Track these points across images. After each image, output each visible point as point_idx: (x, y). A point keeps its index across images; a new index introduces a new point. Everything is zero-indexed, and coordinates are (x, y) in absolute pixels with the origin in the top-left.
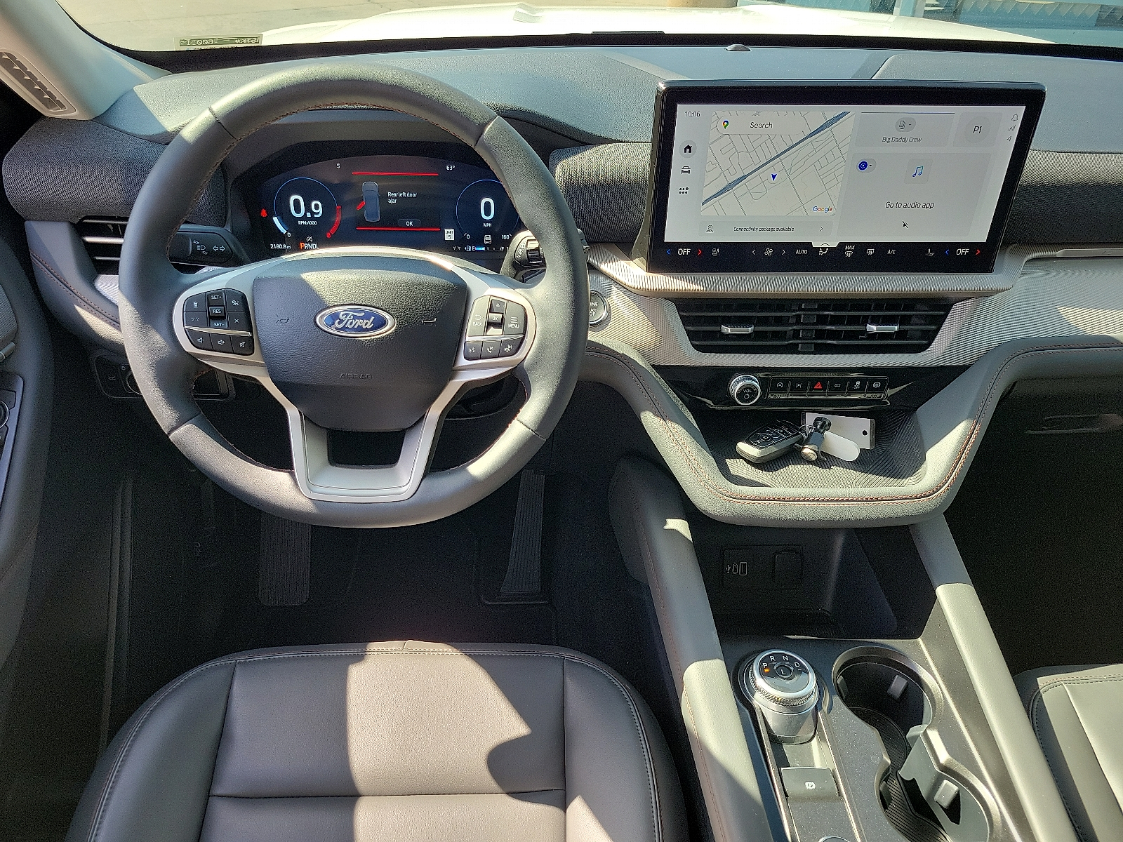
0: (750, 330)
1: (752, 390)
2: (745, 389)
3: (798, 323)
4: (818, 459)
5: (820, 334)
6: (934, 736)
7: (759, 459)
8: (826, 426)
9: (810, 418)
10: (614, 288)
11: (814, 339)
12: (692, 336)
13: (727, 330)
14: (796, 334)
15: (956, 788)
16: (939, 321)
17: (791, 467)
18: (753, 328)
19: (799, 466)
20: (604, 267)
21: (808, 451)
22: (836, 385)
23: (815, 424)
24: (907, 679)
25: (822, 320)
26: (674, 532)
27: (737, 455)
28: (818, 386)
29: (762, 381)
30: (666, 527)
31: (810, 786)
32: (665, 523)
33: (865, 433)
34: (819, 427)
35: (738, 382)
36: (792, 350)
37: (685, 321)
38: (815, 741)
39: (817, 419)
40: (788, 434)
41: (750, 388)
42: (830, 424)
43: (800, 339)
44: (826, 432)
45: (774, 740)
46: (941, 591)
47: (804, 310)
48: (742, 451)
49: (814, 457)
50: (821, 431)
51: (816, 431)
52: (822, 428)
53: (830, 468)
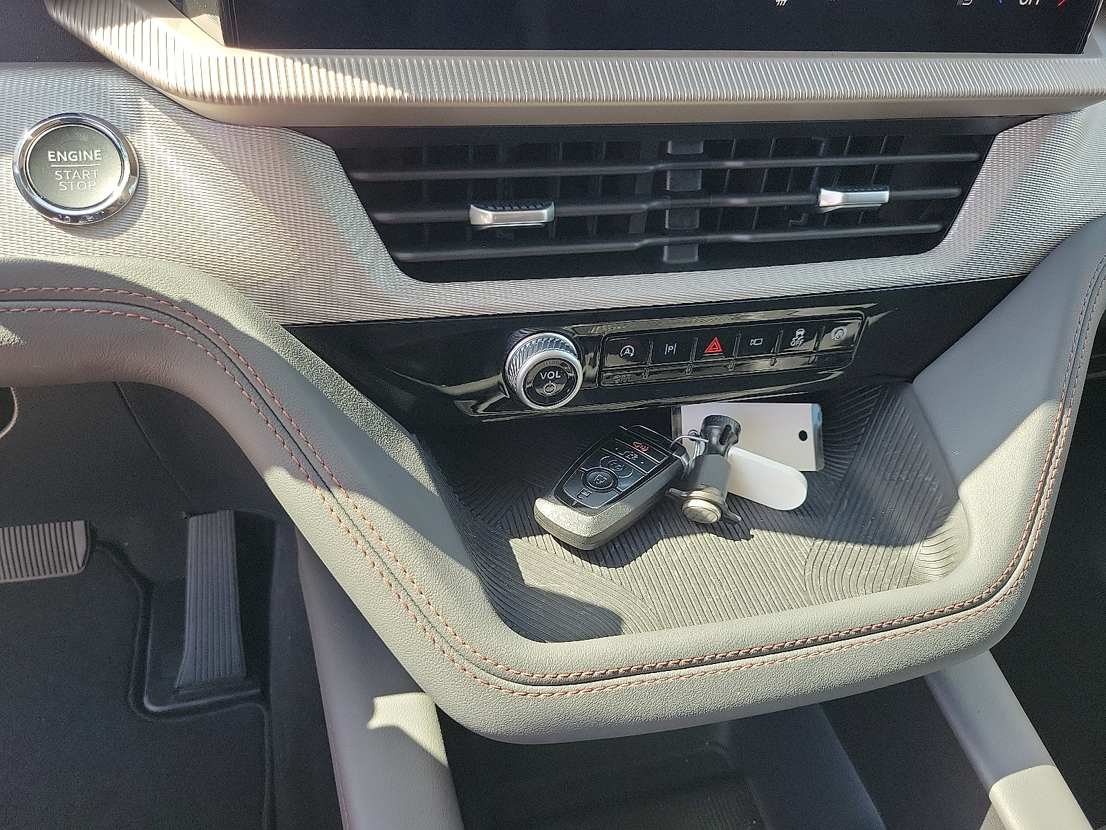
0: (545, 214)
1: (562, 372)
2: (543, 371)
3: (658, 190)
4: (724, 518)
5: (714, 219)
7: (590, 538)
8: (729, 434)
9: (691, 417)
10: (145, 104)
11: (697, 233)
12: (392, 237)
13: (485, 217)
14: (654, 223)
16: (965, 176)
17: (663, 544)
18: (552, 209)
19: (680, 539)
20: (102, 38)
21: (699, 503)
22: (754, 342)
23: (705, 433)
25: (714, 182)
26: (394, 734)
27: (536, 528)
28: (715, 347)
29: (583, 346)
30: (376, 722)
32: (370, 711)
33: (803, 436)
34: (715, 440)
35: (526, 353)
36: (648, 262)
37: (371, 198)
39: (709, 421)
40: (648, 464)
41: (554, 369)
42: (738, 430)
43: (664, 233)
44: (734, 451)
46: (999, 792)
47: (673, 158)
48: (547, 521)
49: (713, 516)
50: (722, 448)
51: (710, 449)
52: (722, 441)
53: (748, 537)
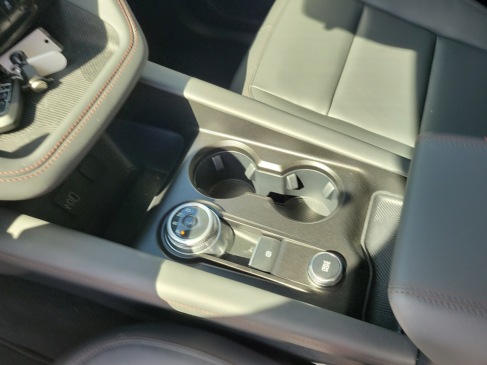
4: (48, 83)
6: (263, 164)
7: (15, 122)
8: (22, 57)
15: (294, 175)
21: (35, 84)
23: (14, 62)
24: (217, 155)
31: (269, 254)
33: (47, 41)
34: (19, 62)
38: (236, 232)
39: (12, 58)
42: (23, 53)
44: (30, 61)
45: (226, 257)
46: (187, 94)
49: (44, 86)
50: (24, 62)
51: (21, 66)
52: (21, 60)
53: (61, 83)
